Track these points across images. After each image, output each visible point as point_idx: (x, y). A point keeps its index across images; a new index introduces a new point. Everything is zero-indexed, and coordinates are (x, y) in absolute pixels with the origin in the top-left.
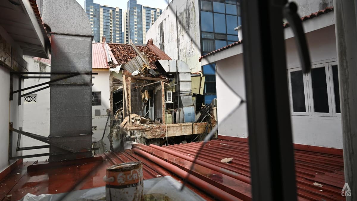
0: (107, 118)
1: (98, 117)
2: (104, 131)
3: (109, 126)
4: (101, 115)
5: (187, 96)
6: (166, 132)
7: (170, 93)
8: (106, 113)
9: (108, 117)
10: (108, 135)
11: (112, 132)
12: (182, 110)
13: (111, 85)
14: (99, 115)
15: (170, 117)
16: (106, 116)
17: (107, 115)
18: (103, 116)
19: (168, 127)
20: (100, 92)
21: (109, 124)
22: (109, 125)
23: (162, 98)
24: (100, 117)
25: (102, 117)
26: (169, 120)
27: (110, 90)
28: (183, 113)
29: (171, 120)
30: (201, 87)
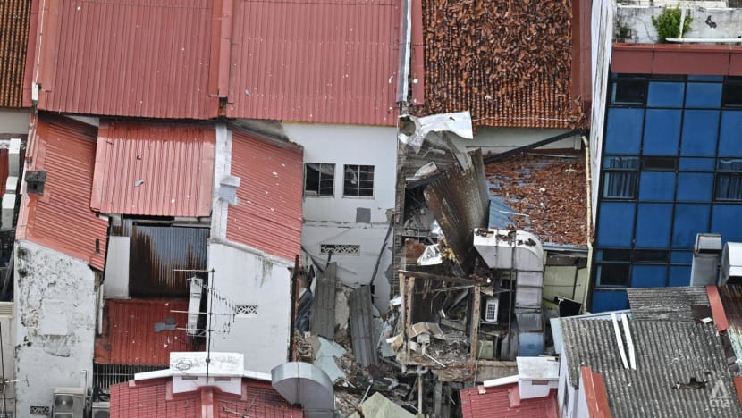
0: (387, 230)
1: (363, 225)
2: (377, 258)
3: (389, 248)
4: (372, 221)
5: (529, 313)
6: (473, 374)
7: (494, 305)
8: (385, 219)
9: (390, 229)
10: (386, 270)
11: (396, 261)
12: (515, 337)
13: (402, 153)
14: (368, 221)
15: (489, 346)
16: (383, 223)
17: (386, 223)
18: (378, 223)
19: (480, 366)
20: (372, 168)
21: (390, 243)
22: (391, 246)
23: (474, 315)
24: (368, 225)
25: (375, 226)
26: (487, 352)
27: (398, 164)
28: (518, 343)
29: (491, 352)
30: (577, 284)
